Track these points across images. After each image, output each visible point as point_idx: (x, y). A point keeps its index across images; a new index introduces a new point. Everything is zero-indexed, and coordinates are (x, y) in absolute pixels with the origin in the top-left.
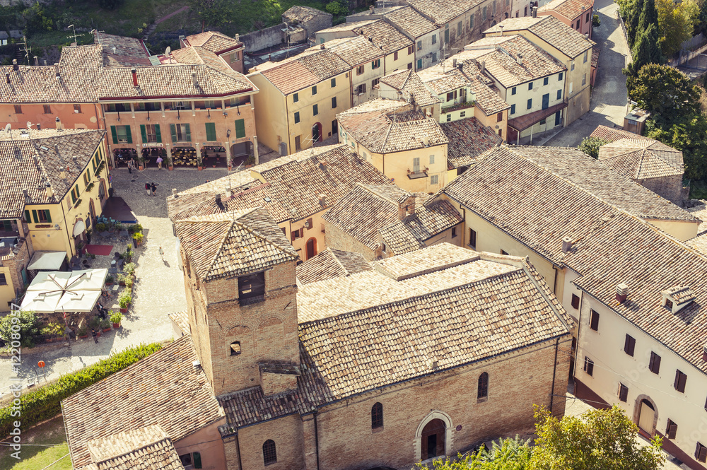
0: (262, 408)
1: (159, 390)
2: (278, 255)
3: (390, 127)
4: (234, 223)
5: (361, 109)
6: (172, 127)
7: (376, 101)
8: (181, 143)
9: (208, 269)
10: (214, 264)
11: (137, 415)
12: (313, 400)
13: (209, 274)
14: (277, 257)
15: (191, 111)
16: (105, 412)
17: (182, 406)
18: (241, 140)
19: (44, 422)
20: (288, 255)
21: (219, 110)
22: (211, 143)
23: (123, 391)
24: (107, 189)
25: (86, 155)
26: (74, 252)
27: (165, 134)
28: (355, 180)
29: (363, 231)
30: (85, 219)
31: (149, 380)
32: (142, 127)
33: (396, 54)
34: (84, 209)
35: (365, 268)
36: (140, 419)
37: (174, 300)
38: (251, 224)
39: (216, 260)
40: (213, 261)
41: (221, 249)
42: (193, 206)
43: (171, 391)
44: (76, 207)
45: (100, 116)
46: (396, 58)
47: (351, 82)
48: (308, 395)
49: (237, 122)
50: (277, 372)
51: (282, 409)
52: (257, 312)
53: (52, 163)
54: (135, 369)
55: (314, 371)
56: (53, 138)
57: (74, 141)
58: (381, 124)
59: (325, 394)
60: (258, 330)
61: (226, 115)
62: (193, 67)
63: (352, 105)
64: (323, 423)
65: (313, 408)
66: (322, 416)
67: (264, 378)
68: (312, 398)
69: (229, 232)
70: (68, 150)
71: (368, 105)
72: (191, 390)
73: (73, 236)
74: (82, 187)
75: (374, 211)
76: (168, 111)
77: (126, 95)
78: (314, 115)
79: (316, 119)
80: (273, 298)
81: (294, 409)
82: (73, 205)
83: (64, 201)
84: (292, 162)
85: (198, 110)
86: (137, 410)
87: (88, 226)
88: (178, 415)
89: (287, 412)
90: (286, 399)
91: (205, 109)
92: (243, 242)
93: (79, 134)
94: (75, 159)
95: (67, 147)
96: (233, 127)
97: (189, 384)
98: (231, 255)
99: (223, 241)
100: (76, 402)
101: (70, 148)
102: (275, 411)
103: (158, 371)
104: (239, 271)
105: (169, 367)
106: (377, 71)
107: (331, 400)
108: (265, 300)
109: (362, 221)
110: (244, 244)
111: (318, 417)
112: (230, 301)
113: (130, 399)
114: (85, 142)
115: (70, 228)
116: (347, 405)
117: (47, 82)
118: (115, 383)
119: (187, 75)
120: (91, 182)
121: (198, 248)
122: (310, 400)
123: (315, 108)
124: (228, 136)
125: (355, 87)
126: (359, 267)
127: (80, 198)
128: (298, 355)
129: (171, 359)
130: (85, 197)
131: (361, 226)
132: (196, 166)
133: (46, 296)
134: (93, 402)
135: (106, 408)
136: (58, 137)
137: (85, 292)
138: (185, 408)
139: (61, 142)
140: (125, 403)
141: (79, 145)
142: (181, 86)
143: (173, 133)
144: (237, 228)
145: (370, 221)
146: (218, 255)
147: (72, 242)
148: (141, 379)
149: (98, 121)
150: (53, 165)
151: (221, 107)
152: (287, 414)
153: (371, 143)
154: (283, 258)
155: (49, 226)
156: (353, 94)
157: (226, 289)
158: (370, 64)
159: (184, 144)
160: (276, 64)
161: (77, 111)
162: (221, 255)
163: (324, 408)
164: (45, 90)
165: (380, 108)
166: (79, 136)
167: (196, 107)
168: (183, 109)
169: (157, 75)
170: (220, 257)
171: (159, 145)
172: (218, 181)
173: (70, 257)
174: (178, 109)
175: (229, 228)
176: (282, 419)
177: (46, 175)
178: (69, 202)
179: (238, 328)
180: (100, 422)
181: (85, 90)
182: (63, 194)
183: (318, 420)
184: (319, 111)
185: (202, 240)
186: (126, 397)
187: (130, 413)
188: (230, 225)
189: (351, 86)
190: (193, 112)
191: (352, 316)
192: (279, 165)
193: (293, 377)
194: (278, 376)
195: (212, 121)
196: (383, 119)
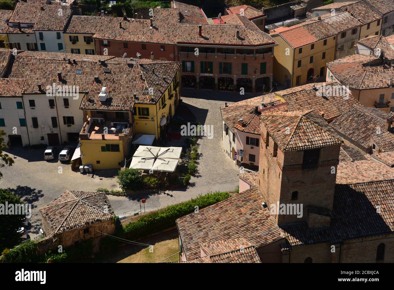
0: (307, 236)
1: (239, 218)
2: (330, 139)
3: (365, 73)
4: (302, 117)
5: (343, 60)
6: (220, 64)
7: (354, 56)
8: (224, 75)
9: (286, 144)
10: (290, 141)
11: (226, 232)
12: (341, 235)
13: (287, 147)
14: (330, 141)
15: (233, 55)
16: (204, 228)
17: (255, 229)
18: (262, 76)
19: (155, 234)
20: (336, 140)
21: (252, 55)
22: (243, 76)
23: (216, 216)
24: (178, 100)
25: (170, 77)
26: (159, 136)
27: (216, 68)
28: (342, 106)
29: (358, 135)
30: (166, 116)
31: (232, 212)
32: (202, 63)
33: (369, 25)
34: (166, 110)
35: (362, 158)
36: (228, 234)
37: (222, 170)
38: (311, 119)
39: (291, 138)
40: (289, 139)
41: (294, 132)
42: (238, 113)
43: (247, 219)
44: (163, 108)
45: (176, 54)
46: (368, 28)
47: (336, 43)
48: (337, 231)
49: (261, 64)
50: (319, 214)
51: (320, 238)
52: (312, 174)
53: (151, 79)
54: (223, 204)
55: (340, 217)
56: (151, 64)
57: (163, 67)
58: (358, 71)
59: (348, 232)
60: (310, 185)
61: (256, 59)
62: (236, 27)
63: (335, 58)
64: (345, 251)
65: (341, 240)
66: (345, 246)
67: (310, 216)
68: (340, 233)
69: (299, 123)
70: (160, 72)
71: (348, 58)
72: (261, 220)
73: (160, 126)
74: (167, 97)
75: (366, 123)
76: (219, 54)
77: (194, 41)
78: (310, 63)
79: (310, 66)
80: (323, 166)
81: (328, 239)
82: (161, 107)
83: (158, 104)
84: (302, 90)
85: (238, 55)
86: (226, 229)
87: (167, 121)
88: (253, 234)
89: (323, 240)
90: (322, 232)
91: (243, 54)
92: (307, 129)
93: (166, 63)
94: (164, 79)
95: (159, 71)
96: (259, 67)
97: (259, 216)
98: (300, 137)
99: (295, 127)
100: (186, 221)
101: (161, 72)
102: (315, 238)
103: (238, 207)
104: (306, 147)
105: (245, 204)
106: (354, 36)
107: (353, 236)
108: (318, 167)
109: (358, 129)
110: (308, 130)
111: (342, 247)
112: (297, 165)
113: (221, 222)
114: (169, 69)
115: (159, 120)
116: (362, 242)
117: (145, 30)
118: (210, 212)
119: (234, 32)
120: (172, 94)
121: (278, 131)
122: (338, 235)
123: (312, 58)
124: (255, 72)
125: (339, 46)
126: (359, 157)
127: (166, 103)
128: (332, 205)
129: (246, 200)
130: (168, 102)
131: (357, 132)
132: (232, 90)
133: (146, 160)
134: (196, 221)
135: (206, 226)
136: (153, 64)
137: (170, 160)
138: (257, 230)
139: (156, 67)
140: (218, 224)
141: (166, 70)
142: (228, 38)
143: (220, 67)
144: (303, 121)
145: (363, 129)
146: (293, 136)
147: (159, 129)
148: (226, 211)
149: (174, 57)
150: (151, 81)
151: (253, 53)
152: (323, 242)
153: (351, 82)
154: (333, 142)
155: (147, 118)
156: (336, 51)
157: (296, 157)
158: (351, 31)
159: (226, 75)
160: (287, 29)
161: (162, 50)
162: (294, 136)
163: (347, 241)
164: (143, 34)
165: (357, 60)
166: (166, 65)
167: (237, 53)
168: (228, 53)
169: (213, 30)
170: (294, 137)
171: (211, 75)
172: (252, 99)
173: (157, 138)
174: (225, 53)
175: (299, 120)
176: (319, 244)
177: (148, 87)
178: (160, 104)
179: (299, 183)
180: (202, 234)
181: (169, 36)
182: (158, 99)
183: (342, 249)
184: (314, 61)
185: (280, 126)
186: (218, 220)
187: (221, 230)
188: (299, 118)
189: (336, 45)
190: (235, 56)
191: (365, 185)
192: (294, 92)
193: (328, 219)
194: (319, 217)
195: (246, 62)
196: (360, 67)
